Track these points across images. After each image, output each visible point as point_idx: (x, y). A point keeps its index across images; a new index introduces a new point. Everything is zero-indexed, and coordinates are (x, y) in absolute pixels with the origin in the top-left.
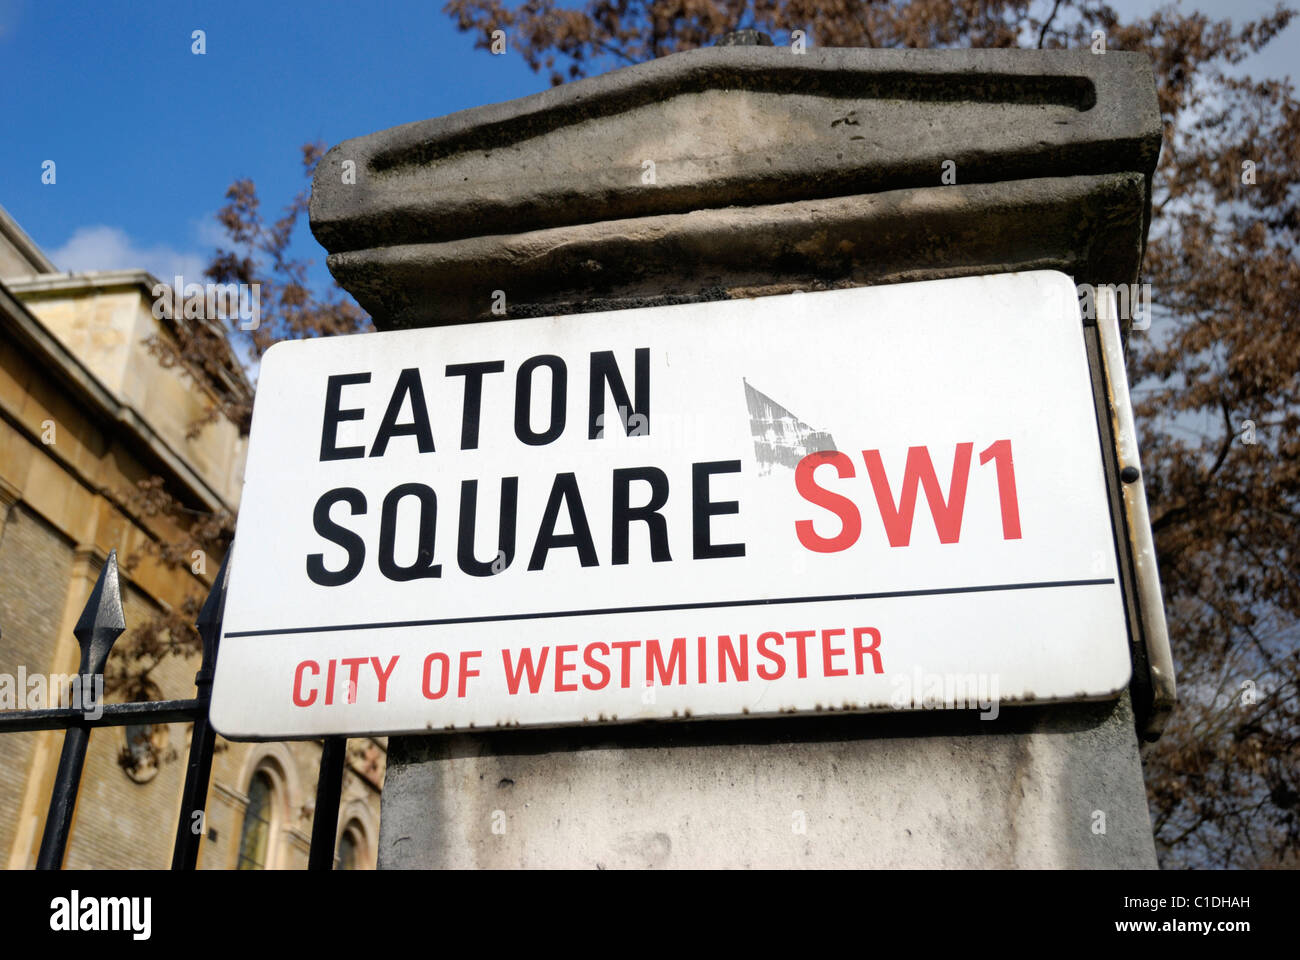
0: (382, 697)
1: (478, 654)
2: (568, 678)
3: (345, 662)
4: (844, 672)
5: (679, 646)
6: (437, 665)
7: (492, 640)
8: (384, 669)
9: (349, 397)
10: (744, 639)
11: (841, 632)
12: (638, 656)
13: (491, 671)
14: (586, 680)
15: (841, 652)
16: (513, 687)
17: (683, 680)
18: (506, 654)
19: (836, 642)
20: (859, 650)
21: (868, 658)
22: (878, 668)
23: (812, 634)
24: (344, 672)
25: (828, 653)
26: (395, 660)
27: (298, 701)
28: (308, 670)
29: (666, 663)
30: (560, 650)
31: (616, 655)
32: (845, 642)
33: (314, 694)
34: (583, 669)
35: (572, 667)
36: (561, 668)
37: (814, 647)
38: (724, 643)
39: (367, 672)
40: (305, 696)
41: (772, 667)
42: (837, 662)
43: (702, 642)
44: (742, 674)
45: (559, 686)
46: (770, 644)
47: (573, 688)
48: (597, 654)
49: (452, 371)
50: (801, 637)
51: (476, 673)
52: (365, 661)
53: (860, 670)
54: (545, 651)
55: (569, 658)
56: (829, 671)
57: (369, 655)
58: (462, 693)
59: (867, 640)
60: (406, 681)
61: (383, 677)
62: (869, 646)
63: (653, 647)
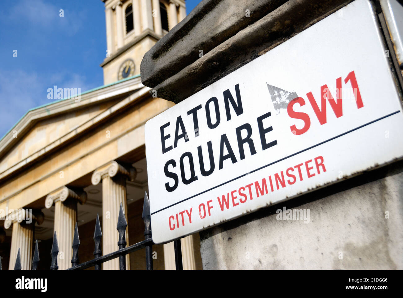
0: (190, 222)
1: (211, 201)
2: (236, 201)
3: (180, 214)
4: (314, 175)
5: (264, 181)
6: (202, 207)
7: (214, 195)
8: (189, 213)
9: (166, 132)
10: (282, 173)
11: (311, 161)
12: (253, 188)
13: (215, 205)
14: (241, 200)
15: (312, 168)
16: (222, 209)
17: (267, 192)
18: (218, 198)
19: (310, 165)
20: (318, 165)
21: (321, 168)
22: (325, 170)
23: (302, 164)
24: (180, 216)
25: (308, 169)
26: (191, 209)
27: (171, 229)
28: (172, 219)
29: (261, 187)
30: (232, 193)
31: (247, 189)
32: (312, 164)
33: (174, 225)
34: (240, 197)
35: (236, 197)
36: (233, 198)
37: (303, 169)
38: (277, 176)
39: (185, 214)
40: (172, 227)
41: (292, 180)
42: (311, 172)
43: (270, 177)
44: (284, 185)
45: (234, 205)
46: (290, 172)
47: (238, 204)
48: (242, 191)
49: (189, 113)
50: (298, 167)
51: (212, 207)
52: (184, 212)
53: (319, 173)
54: (228, 194)
55: (235, 194)
56: (310, 176)
57: (185, 210)
58: (210, 215)
59: (319, 161)
60: (195, 214)
61: (189, 215)
62: (320, 162)
63: (257, 184)
